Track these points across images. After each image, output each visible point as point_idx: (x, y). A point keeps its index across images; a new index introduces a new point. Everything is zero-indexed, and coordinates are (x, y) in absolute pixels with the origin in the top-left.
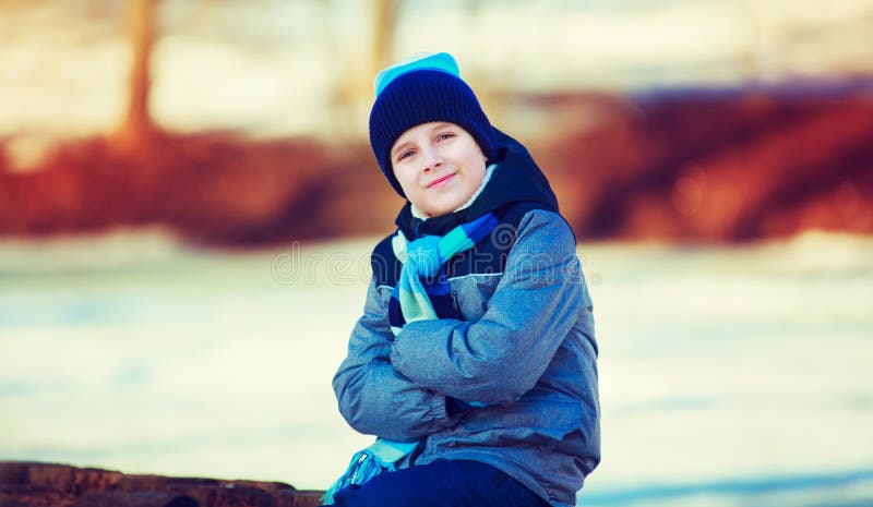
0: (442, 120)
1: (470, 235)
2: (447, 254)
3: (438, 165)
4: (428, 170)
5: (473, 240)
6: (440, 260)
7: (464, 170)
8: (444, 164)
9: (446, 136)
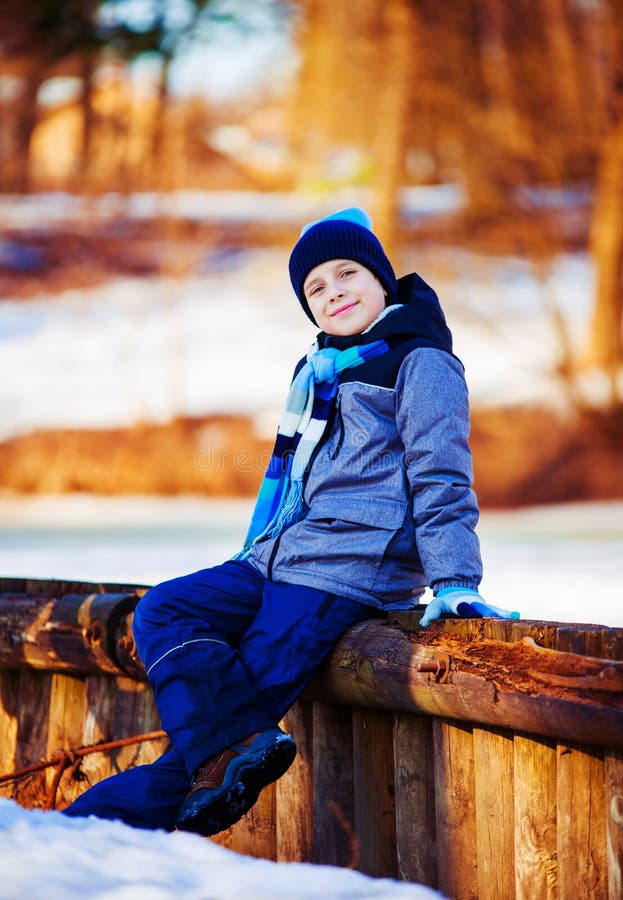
0: (348, 259)
1: (361, 355)
2: (341, 366)
3: (341, 296)
4: (332, 300)
5: (364, 359)
6: (335, 370)
7: (364, 300)
8: (346, 295)
9: (349, 273)
